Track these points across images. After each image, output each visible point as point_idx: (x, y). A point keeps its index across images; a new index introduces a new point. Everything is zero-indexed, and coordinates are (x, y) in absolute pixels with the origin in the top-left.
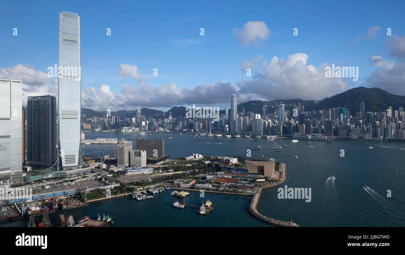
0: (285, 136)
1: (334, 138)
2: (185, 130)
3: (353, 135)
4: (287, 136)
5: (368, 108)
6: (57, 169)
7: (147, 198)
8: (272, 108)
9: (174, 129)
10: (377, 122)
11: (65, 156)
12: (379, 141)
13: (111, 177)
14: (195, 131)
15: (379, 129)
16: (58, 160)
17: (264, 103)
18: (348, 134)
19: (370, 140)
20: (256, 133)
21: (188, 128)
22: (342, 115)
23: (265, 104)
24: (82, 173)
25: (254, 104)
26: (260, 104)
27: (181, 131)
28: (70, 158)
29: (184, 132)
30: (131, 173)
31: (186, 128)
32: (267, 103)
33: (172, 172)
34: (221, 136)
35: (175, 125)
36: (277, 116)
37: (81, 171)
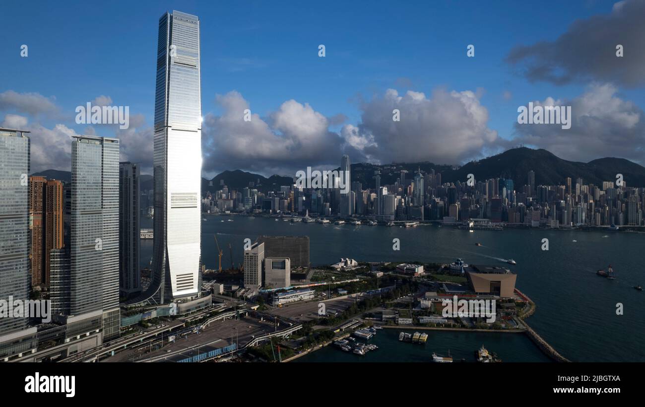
0: (430, 223)
1: (504, 225)
2: (257, 211)
3: (533, 221)
4: (432, 222)
5: (539, 180)
6: (160, 301)
7: (370, 350)
8: (389, 175)
9: (237, 209)
10: (562, 201)
11: (177, 276)
12: (569, 230)
13: (256, 309)
14: (275, 212)
15: (566, 211)
16: (163, 284)
17: (376, 168)
18: (522, 220)
19: (558, 228)
20: (382, 217)
21: (263, 209)
22: (504, 189)
23: (377, 170)
24: (204, 306)
25: (360, 169)
26: (369, 169)
27: (250, 212)
28: (185, 281)
29: (258, 215)
30: (284, 300)
31: (259, 208)
32: (380, 168)
33: (344, 295)
34: (328, 223)
35: (237, 202)
36: (400, 189)
37: (203, 302)
